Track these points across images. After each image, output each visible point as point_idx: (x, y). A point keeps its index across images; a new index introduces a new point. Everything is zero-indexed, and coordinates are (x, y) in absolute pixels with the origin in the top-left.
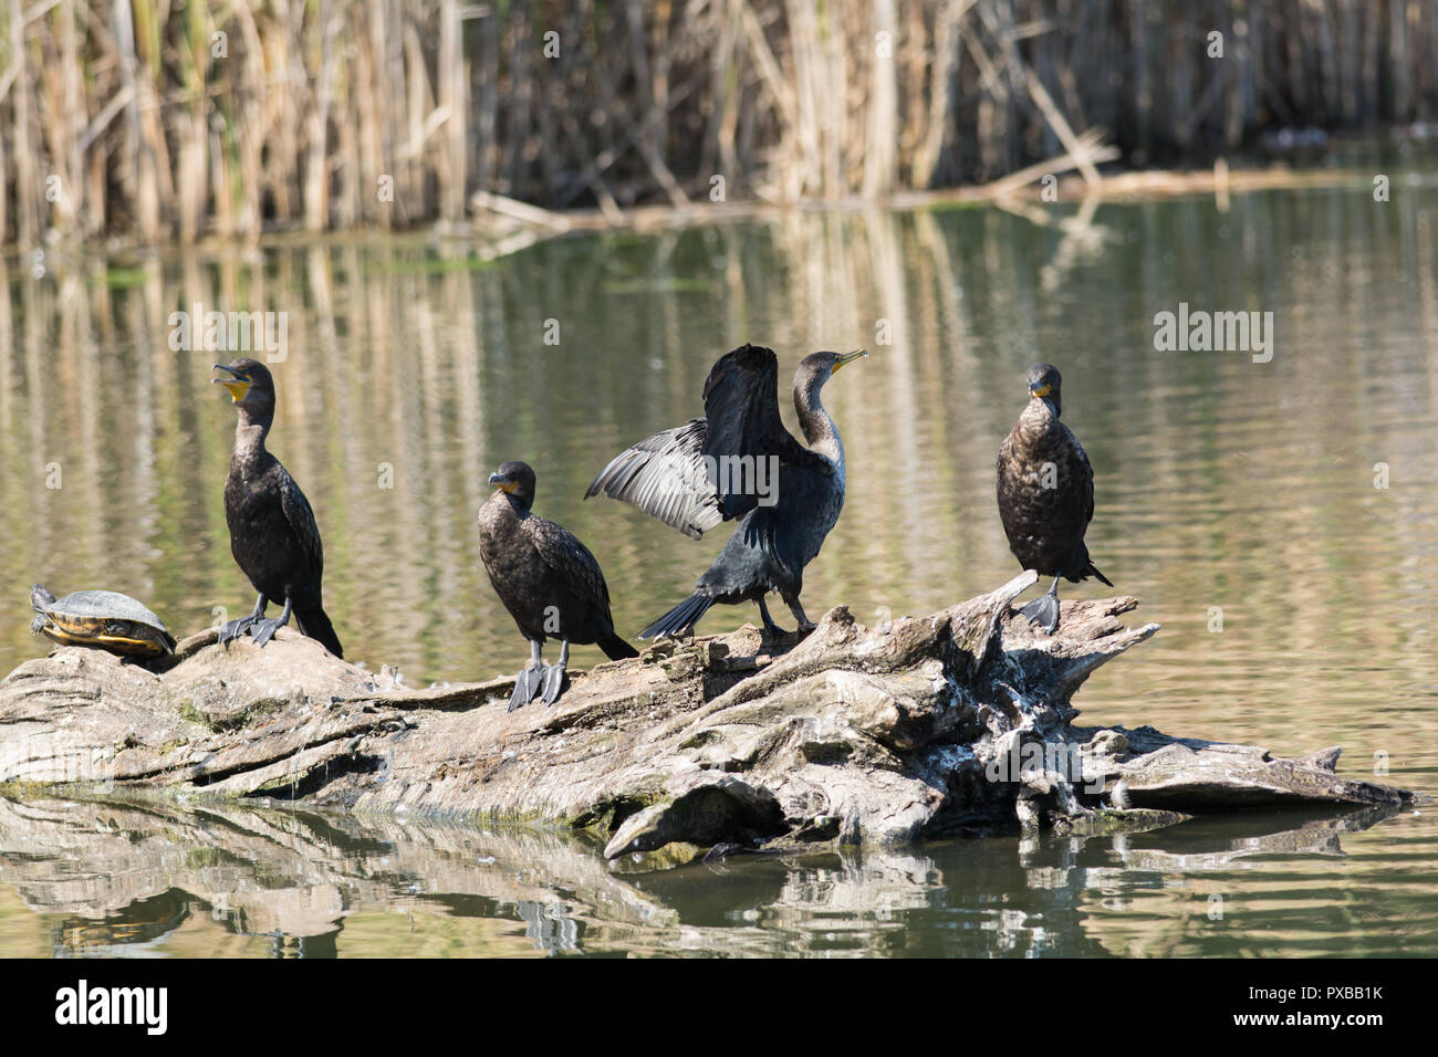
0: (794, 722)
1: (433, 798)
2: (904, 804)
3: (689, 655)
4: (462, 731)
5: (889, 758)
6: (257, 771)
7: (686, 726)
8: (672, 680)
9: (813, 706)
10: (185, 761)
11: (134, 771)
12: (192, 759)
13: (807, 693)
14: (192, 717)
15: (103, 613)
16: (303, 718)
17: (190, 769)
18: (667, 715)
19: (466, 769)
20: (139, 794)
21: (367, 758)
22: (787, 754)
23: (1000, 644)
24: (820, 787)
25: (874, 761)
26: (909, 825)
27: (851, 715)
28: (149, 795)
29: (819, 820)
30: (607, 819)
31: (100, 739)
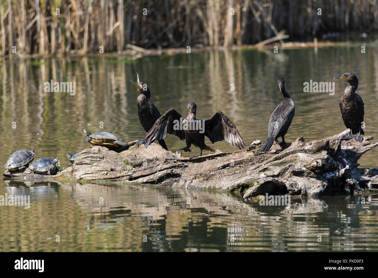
0: (290, 165)
1: (193, 184)
2: (317, 187)
3: (260, 149)
4: (199, 168)
5: (314, 175)
6: (146, 177)
7: (260, 166)
8: (255, 155)
9: (294, 162)
10: (127, 174)
11: (113, 177)
12: (128, 174)
13: (292, 158)
14: (127, 164)
15: (104, 137)
16: (158, 164)
17: (128, 177)
18: (254, 164)
19: (201, 177)
20: (114, 183)
21: (175, 174)
22: (288, 174)
23: (340, 147)
24: (296, 182)
25: (310, 176)
26: (318, 192)
27: (304, 164)
28: (117, 183)
29: (296, 190)
30: (240, 190)
31: (104, 169)
